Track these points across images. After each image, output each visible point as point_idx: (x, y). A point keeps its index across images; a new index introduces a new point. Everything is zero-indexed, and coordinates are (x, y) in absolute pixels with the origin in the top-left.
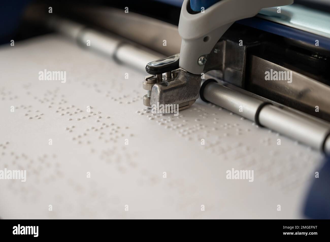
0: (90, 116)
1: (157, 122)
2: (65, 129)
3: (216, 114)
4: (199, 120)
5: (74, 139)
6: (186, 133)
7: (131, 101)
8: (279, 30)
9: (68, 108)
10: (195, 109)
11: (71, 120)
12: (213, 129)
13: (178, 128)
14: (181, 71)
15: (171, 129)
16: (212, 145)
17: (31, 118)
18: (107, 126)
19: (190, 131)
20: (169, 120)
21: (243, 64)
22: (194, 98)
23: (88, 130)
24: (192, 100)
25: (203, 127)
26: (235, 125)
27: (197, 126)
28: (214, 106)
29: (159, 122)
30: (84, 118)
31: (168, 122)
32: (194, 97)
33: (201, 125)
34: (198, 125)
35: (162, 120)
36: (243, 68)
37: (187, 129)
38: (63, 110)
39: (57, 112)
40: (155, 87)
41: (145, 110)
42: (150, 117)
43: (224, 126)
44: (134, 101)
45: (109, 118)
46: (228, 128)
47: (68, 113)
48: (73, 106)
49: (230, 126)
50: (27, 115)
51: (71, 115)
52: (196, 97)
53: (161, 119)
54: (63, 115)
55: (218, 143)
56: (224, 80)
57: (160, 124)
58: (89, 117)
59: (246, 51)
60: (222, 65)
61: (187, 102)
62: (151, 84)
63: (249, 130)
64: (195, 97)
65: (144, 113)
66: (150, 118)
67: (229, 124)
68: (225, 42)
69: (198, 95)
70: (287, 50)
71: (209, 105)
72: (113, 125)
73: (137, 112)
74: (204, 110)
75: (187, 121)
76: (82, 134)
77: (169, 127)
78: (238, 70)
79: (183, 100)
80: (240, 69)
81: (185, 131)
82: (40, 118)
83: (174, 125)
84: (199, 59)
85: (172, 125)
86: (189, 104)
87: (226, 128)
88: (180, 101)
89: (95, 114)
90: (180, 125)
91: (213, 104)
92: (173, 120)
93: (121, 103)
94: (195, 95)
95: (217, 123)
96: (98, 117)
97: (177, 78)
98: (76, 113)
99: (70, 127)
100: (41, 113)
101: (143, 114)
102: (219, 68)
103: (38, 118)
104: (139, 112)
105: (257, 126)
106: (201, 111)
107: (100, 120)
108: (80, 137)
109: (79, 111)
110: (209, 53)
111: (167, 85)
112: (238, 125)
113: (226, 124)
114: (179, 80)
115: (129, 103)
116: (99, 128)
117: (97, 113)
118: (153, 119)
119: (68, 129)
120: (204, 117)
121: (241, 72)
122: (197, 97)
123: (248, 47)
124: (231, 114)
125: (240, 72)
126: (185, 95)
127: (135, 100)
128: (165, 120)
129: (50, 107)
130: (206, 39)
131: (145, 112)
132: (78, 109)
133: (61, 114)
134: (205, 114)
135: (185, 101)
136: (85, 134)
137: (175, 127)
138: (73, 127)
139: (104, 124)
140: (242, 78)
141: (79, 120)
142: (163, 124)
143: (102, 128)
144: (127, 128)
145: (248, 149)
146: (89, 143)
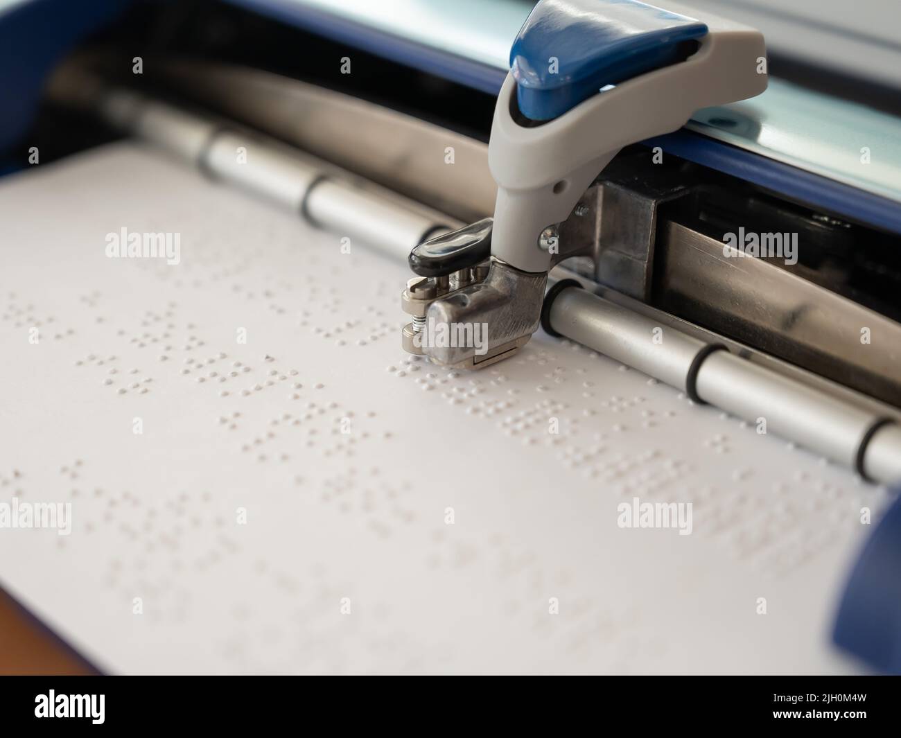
0: (271, 384)
1: (444, 395)
2: (218, 420)
3: (585, 370)
4: (545, 388)
5: (246, 448)
6: (520, 426)
7: (368, 339)
8: (740, 164)
9: (212, 361)
10: (531, 358)
11: (226, 394)
12: (585, 413)
13: (498, 411)
14: (497, 265)
15: (481, 415)
16: (588, 458)
17: (123, 392)
18: (322, 412)
19: (530, 420)
20: (474, 391)
21: (648, 244)
22: (527, 331)
23: (275, 423)
24: (523, 335)
25: (560, 407)
26: (636, 400)
27: (543, 407)
28: (576, 348)
29: (450, 395)
30: (259, 388)
31: (471, 396)
32: (528, 327)
33: (553, 403)
34: (546, 403)
35: (455, 390)
36: (648, 254)
37: (522, 414)
38: (200, 366)
39: (187, 372)
40: (434, 308)
41: (408, 363)
42: (423, 381)
43: (611, 404)
44: (375, 338)
45: (321, 386)
46: (622, 410)
47: (215, 375)
48: (224, 356)
49: (625, 404)
50: (110, 383)
51: (223, 380)
52: (532, 327)
53: (452, 387)
54: (202, 380)
55: (602, 451)
56: (596, 280)
57: (451, 401)
58: (271, 387)
59: (656, 212)
60: (592, 243)
61: (512, 341)
62: (422, 301)
63: (673, 414)
64: (530, 326)
65: (406, 372)
66: (425, 386)
67: (620, 399)
68: (600, 188)
69: (537, 322)
70: (752, 201)
71: (564, 343)
72: (335, 406)
73: (388, 369)
74: (553, 359)
75: (516, 392)
76: (264, 436)
77: (476, 411)
78: (635, 258)
79: (504, 336)
80: (639, 255)
81: (517, 420)
82: (146, 391)
83: (489, 404)
84: (542, 235)
85: (482, 405)
86: (517, 346)
87: (615, 409)
88: (496, 341)
89: (284, 378)
90: (501, 405)
91: (572, 341)
92: (481, 391)
93: (343, 343)
94: (531, 322)
95: (593, 395)
96: (293, 386)
97: (487, 284)
98: (235, 374)
99: (229, 416)
100: (147, 379)
101: (404, 374)
102: (586, 252)
103: (140, 389)
104: (394, 369)
105: (691, 402)
106: (547, 361)
107: (298, 392)
108: (258, 442)
109: (240, 370)
110: (564, 218)
111: (464, 301)
112: (643, 400)
113: (614, 399)
114: (492, 287)
115: (364, 344)
116: (302, 416)
117: (289, 373)
118: (431, 388)
119: (224, 421)
120: (557, 381)
121: (643, 264)
122: (536, 327)
123: (659, 202)
124: (622, 369)
125: (641, 263)
126: (509, 324)
127: (376, 334)
128: (461, 390)
129: (165, 358)
130: (558, 187)
131: (409, 368)
132: (239, 365)
133: (197, 380)
134: (557, 371)
135: (508, 338)
136: (271, 435)
137: (491, 410)
138: (237, 415)
139: (312, 406)
140: (645, 278)
141: (247, 393)
142: (459, 401)
143: (309, 417)
144: (372, 415)
145: (677, 465)
146: (285, 458)
